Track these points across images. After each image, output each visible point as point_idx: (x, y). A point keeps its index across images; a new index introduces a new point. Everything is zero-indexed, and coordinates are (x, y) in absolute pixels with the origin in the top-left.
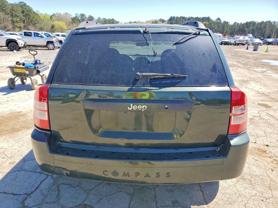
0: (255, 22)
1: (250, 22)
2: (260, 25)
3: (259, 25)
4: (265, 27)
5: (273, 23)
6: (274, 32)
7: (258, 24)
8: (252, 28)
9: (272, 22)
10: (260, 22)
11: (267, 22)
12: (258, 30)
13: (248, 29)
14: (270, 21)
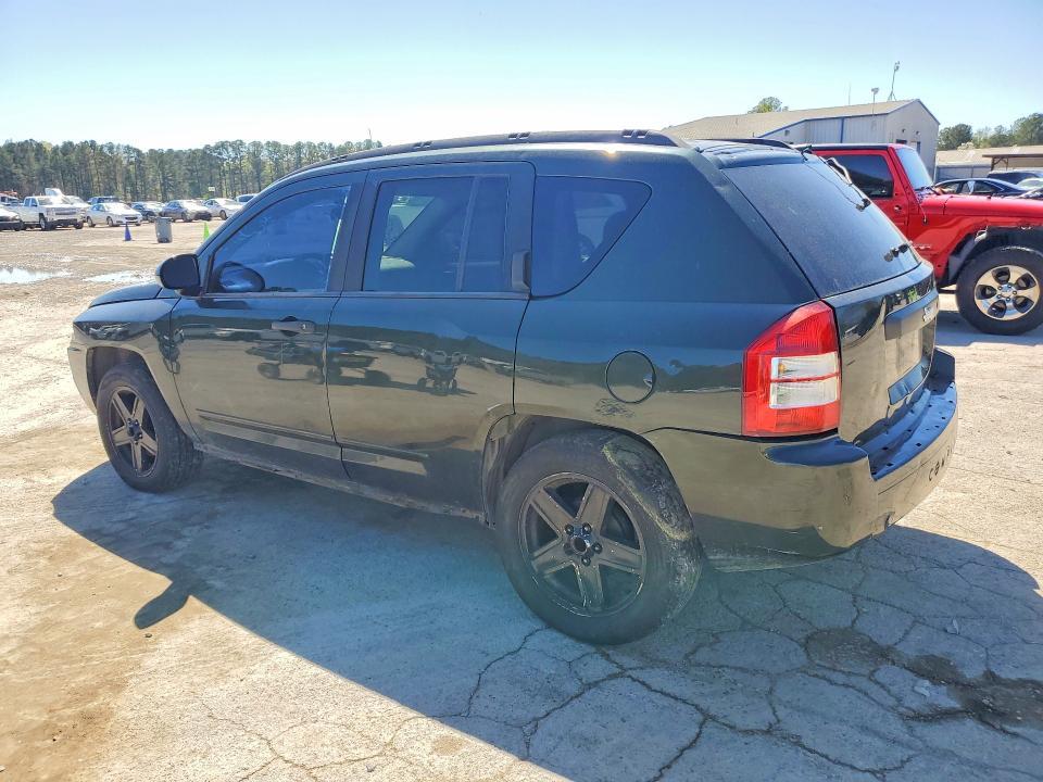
0: (40, 146)
1: (21, 145)
2: (64, 155)
3: (60, 154)
4: (84, 164)
5: (105, 150)
6: (119, 179)
7: (55, 150)
8: (36, 166)
9: (102, 147)
10: (60, 144)
11: (84, 146)
12: (63, 172)
13: (23, 168)
14: (93, 142)
